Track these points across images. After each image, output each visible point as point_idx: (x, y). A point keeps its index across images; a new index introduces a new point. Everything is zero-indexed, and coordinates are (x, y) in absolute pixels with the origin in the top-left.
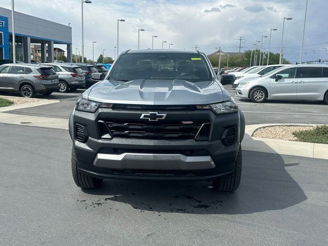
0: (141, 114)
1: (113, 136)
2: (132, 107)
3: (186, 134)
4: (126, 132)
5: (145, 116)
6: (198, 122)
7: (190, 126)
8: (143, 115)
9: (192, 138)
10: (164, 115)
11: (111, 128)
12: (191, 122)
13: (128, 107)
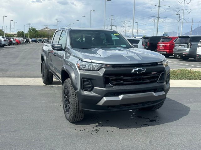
0: (132, 70)
1: (114, 85)
2: (124, 66)
3: (153, 80)
4: (122, 82)
5: (135, 71)
6: (159, 72)
7: (155, 75)
8: (134, 70)
9: (156, 81)
10: (145, 69)
11: (112, 80)
12: (155, 73)
13: (122, 66)
